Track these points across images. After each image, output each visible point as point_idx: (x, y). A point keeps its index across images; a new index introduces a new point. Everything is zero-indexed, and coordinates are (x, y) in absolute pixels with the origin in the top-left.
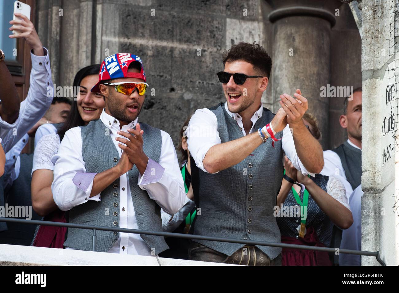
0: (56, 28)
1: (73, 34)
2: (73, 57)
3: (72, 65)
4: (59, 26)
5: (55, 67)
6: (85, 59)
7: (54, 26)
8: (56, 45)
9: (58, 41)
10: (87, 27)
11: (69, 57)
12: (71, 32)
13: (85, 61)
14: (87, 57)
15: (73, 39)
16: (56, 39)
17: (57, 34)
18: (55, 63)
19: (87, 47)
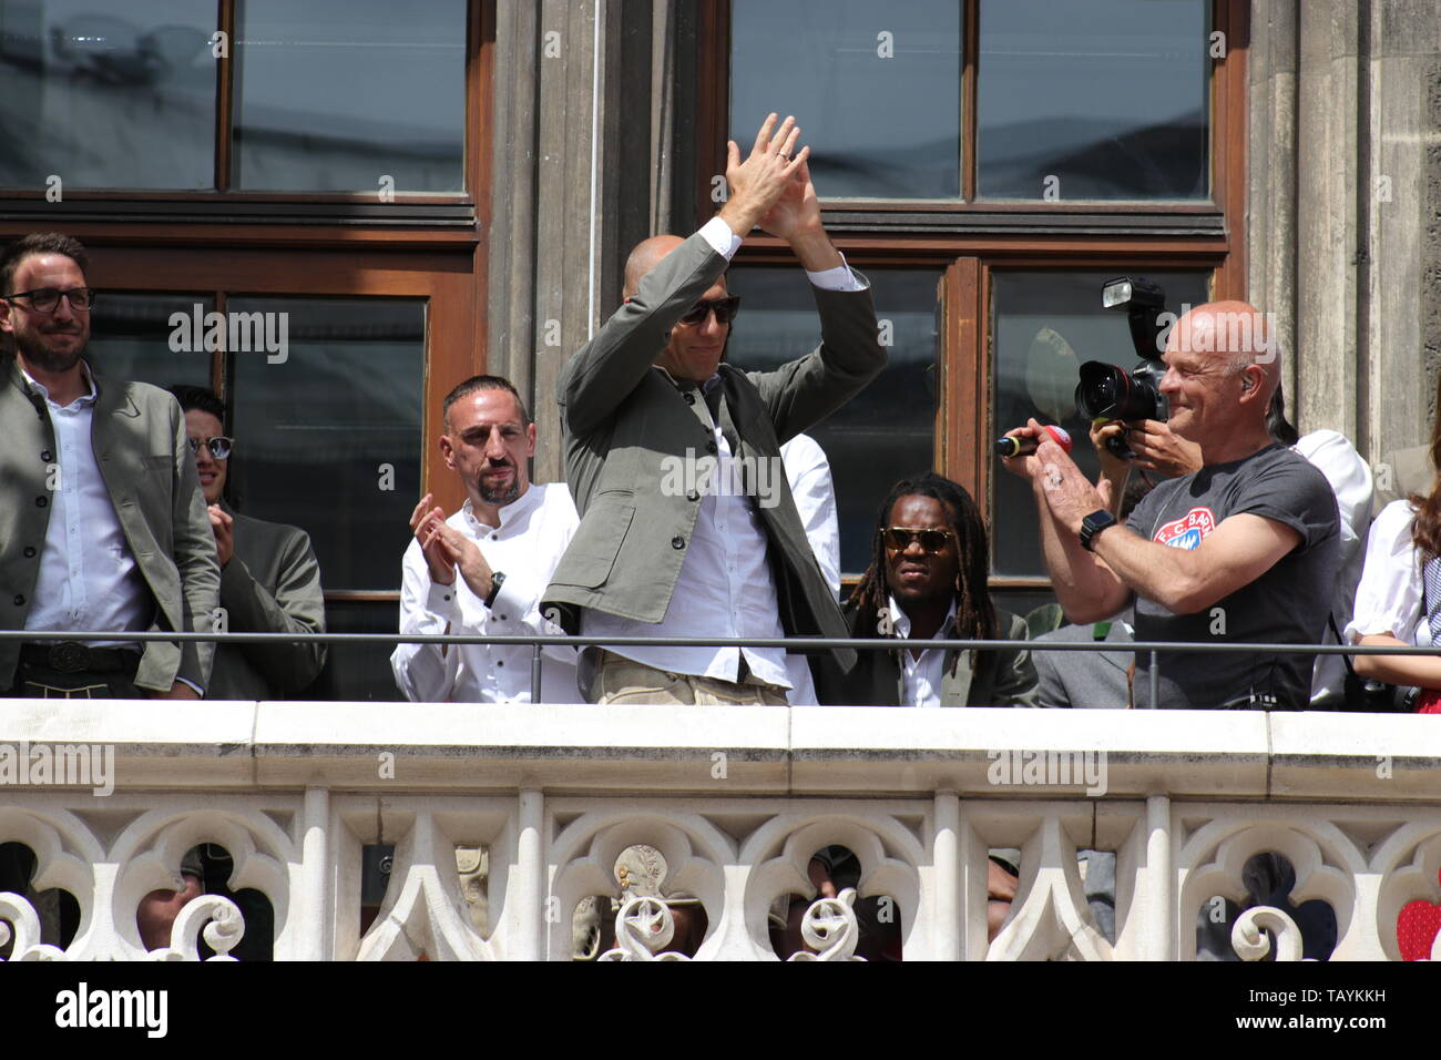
0: (1282, 123)
1: (1324, 131)
2: (1324, 186)
3: (1322, 204)
4: (1291, 116)
5: (1283, 212)
6: (1343, 190)
7: (1278, 119)
8: (1285, 162)
9: (1289, 152)
10: (1346, 116)
11: (1316, 187)
12: (1320, 127)
13: (1344, 196)
14: (1347, 186)
15: (1324, 143)
16: (1285, 149)
17: (1286, 135)
18: (1283, 203)
19: (1347, 161)
